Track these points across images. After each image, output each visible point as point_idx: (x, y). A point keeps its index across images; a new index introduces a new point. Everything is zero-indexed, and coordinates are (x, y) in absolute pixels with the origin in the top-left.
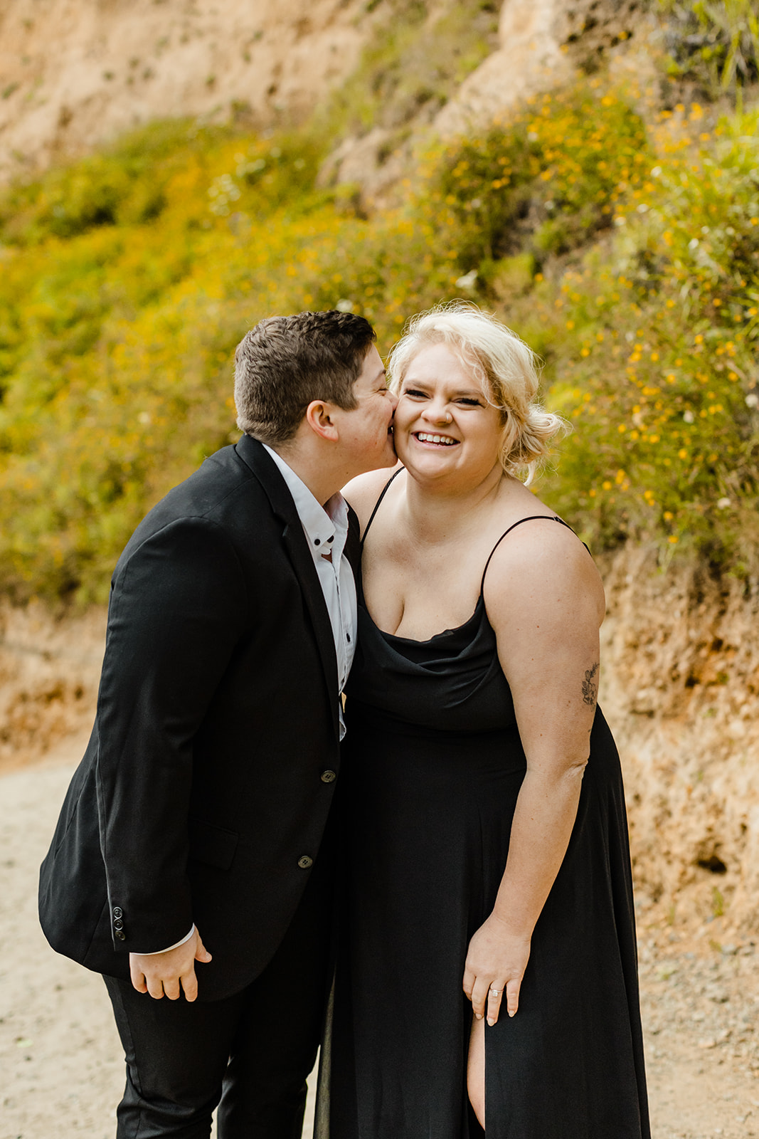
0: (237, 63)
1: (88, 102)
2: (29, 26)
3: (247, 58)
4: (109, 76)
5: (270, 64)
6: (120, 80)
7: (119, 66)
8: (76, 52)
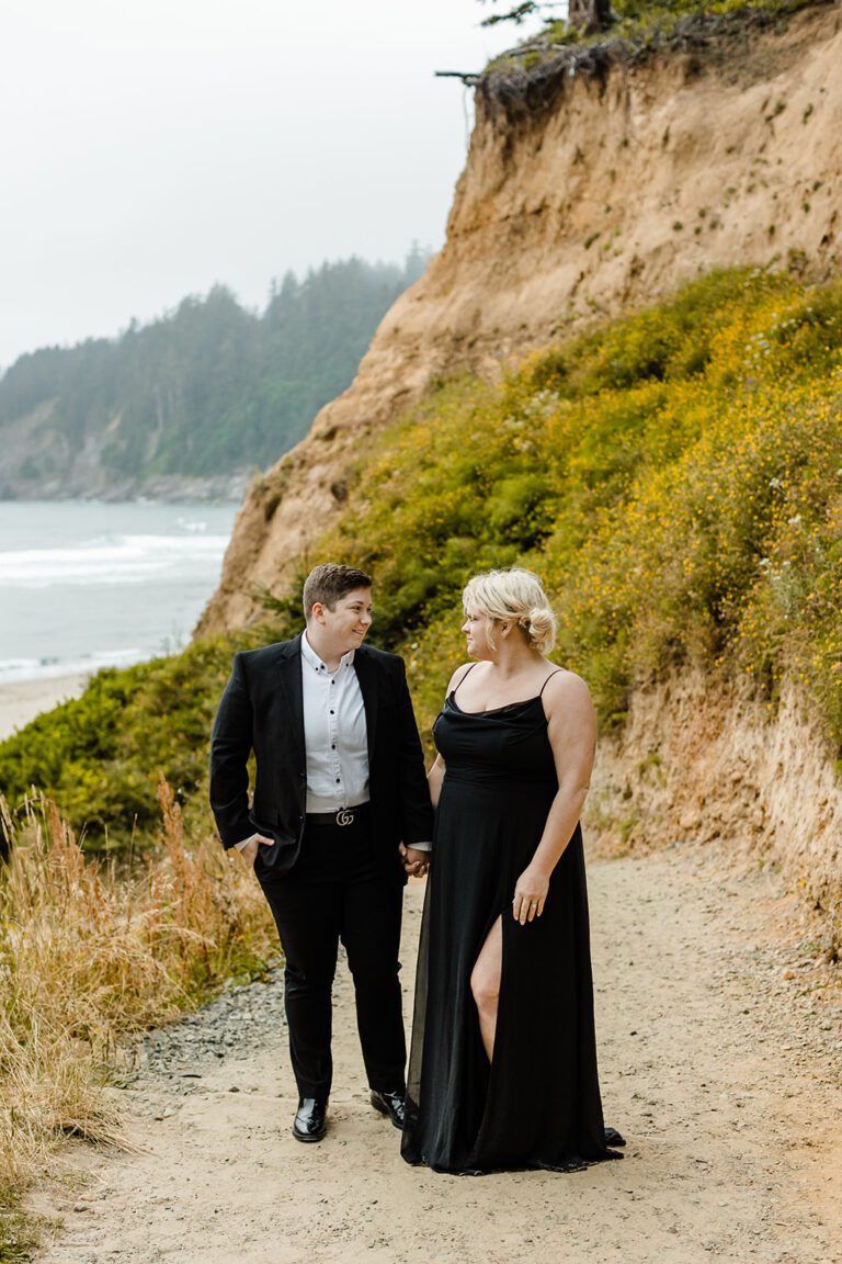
0: (798, 213)
1: (657, 251)
2: (613, 175)
3: (807, 208)
4: (678, 227)
5: (828, 214)
6: (689, 230)
7: (688, 217)
8: (652, 202)
